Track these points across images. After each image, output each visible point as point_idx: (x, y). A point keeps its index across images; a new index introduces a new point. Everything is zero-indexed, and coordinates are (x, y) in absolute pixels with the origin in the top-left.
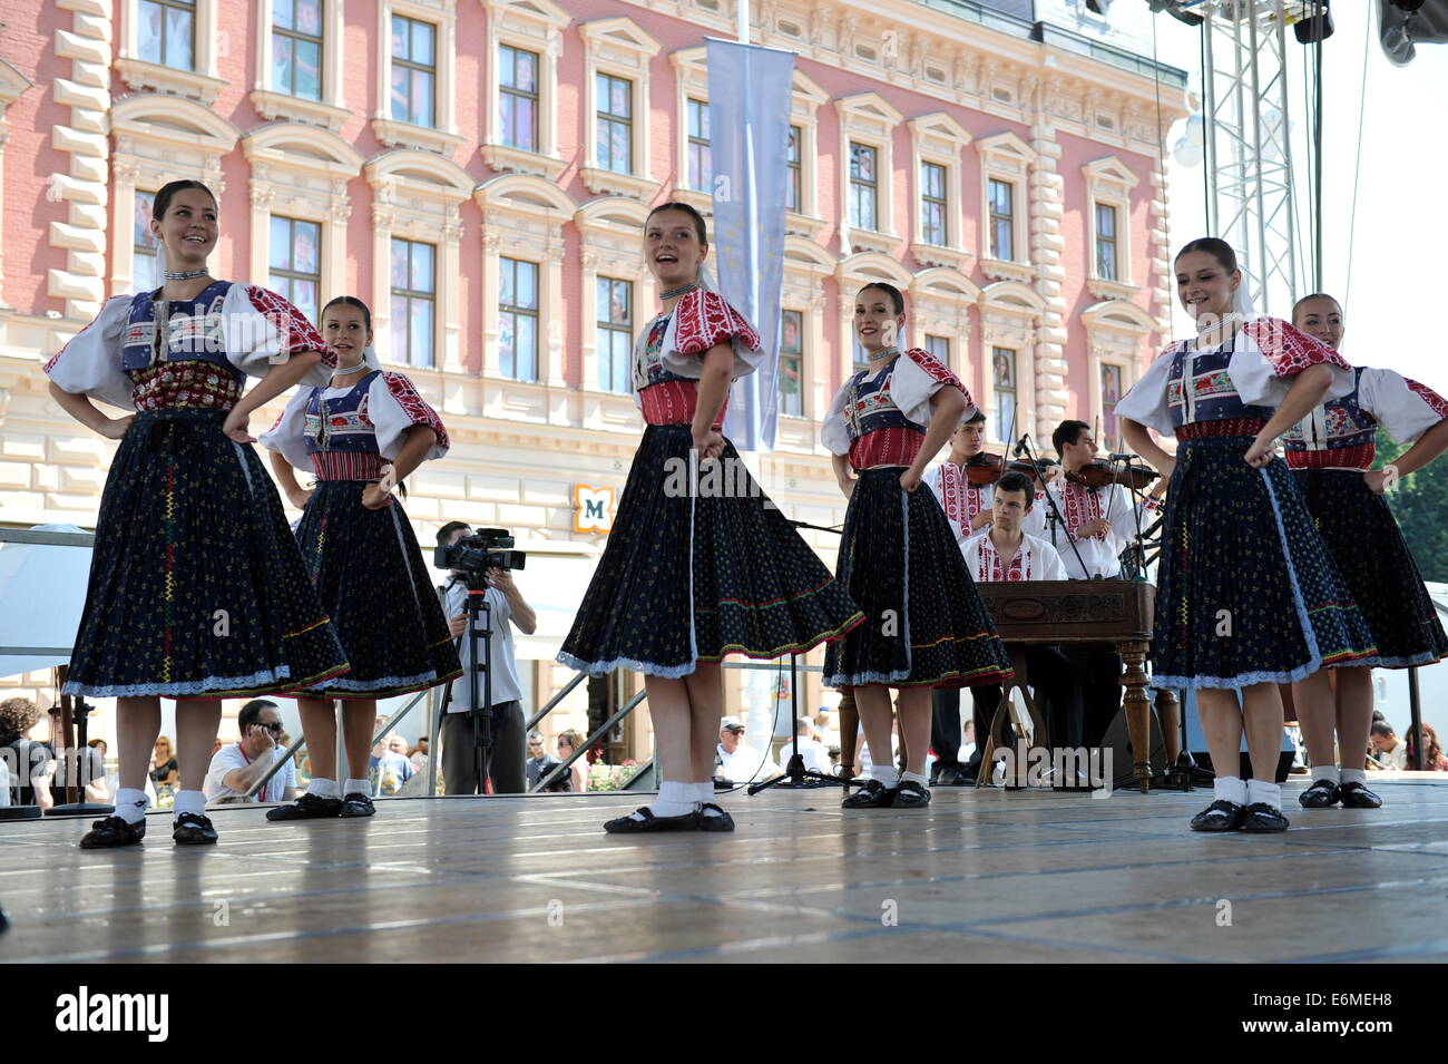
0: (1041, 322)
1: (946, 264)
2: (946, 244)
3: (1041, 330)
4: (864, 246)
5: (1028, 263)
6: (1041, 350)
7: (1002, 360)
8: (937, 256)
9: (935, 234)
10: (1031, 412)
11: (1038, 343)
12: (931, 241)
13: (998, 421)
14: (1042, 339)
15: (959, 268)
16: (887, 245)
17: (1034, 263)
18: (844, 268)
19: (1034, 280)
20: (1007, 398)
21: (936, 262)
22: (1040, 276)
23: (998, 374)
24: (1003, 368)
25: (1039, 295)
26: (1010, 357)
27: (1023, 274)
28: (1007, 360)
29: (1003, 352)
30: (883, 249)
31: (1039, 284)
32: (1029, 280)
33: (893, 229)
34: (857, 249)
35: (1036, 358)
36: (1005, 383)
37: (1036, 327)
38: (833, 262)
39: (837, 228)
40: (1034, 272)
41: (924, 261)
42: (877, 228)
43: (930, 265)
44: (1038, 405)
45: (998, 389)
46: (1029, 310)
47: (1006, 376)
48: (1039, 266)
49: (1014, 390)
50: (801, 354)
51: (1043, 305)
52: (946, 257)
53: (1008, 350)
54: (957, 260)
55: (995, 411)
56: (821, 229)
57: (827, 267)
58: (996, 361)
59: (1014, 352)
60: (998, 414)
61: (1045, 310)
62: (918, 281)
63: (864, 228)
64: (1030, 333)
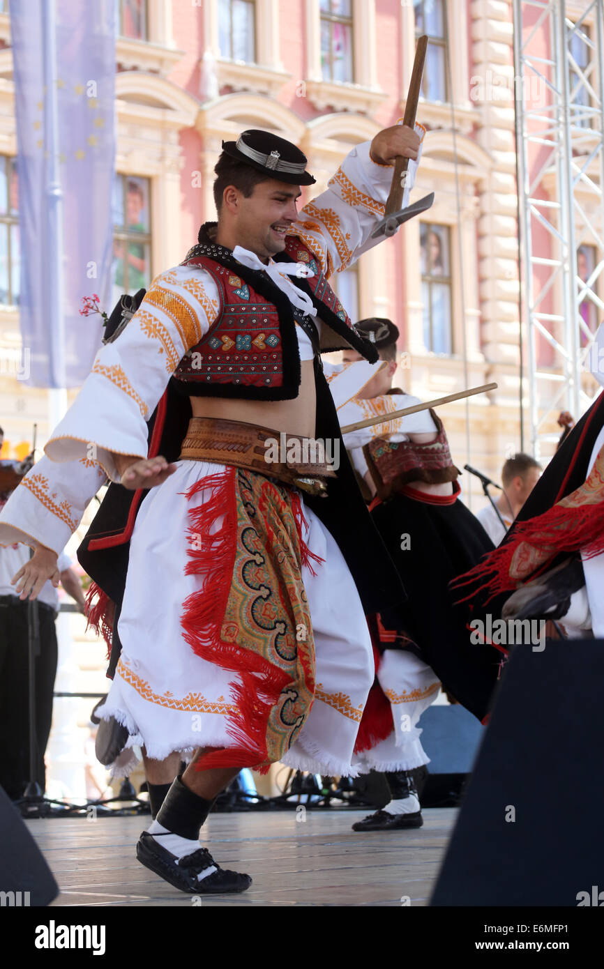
0: (485, 186)
1: (353, 107)
2: (354, 80)
3: (486, 198)
4: (238, 85)
5: (468, 106)
6: (486, 226)
7: (432, 239)
8: (339, 97)
9: (338, 66)
10: (472, 311)
11: (482, 215)
12: (332, 76)
13: (427, 324)
14: (487, 208)
15: (371, 112)
16: (270, 83)
17: (476, 104)
18: (209, 115)
19: (477, 127)
20: (439, 292)
21: (339, 105)
22: (484, 121)
23: (428, 259)
24: (434, 250)
25: (483, 149)
26: (443, 235)
27: (461, 121)
28: (439, 240)
29: (433, 229)
30: (264, 88)
31: (483, 135)
32: (467, 129)
33: (277, 62)
34: (228, 90)
35: (480, 236)
36: (436, 271)
37: (479, 193)
38: (193, 108)
39: (200, 60)
40: (476, 118)
41: (321, 104)
42: (256, 59)
43: (330, 109)
44: (482, 301)
45: (429, 281)
46: (469, 171)
47: (439, 261)
48: (483, 110)
49: (448, 281)
50: (150, 235)
51: (488, 163)
52: (353, 99)
53: (441, 226)
54: (368, 103)
55: (423, 310)
56: (174, 62)
57: (184, 115)
58: (424, 240)
59: (449, 228)
60: (426, 315)
61: (492, 170)
62: (313, 133)
63: (239, 61)
64: (470, 202)
